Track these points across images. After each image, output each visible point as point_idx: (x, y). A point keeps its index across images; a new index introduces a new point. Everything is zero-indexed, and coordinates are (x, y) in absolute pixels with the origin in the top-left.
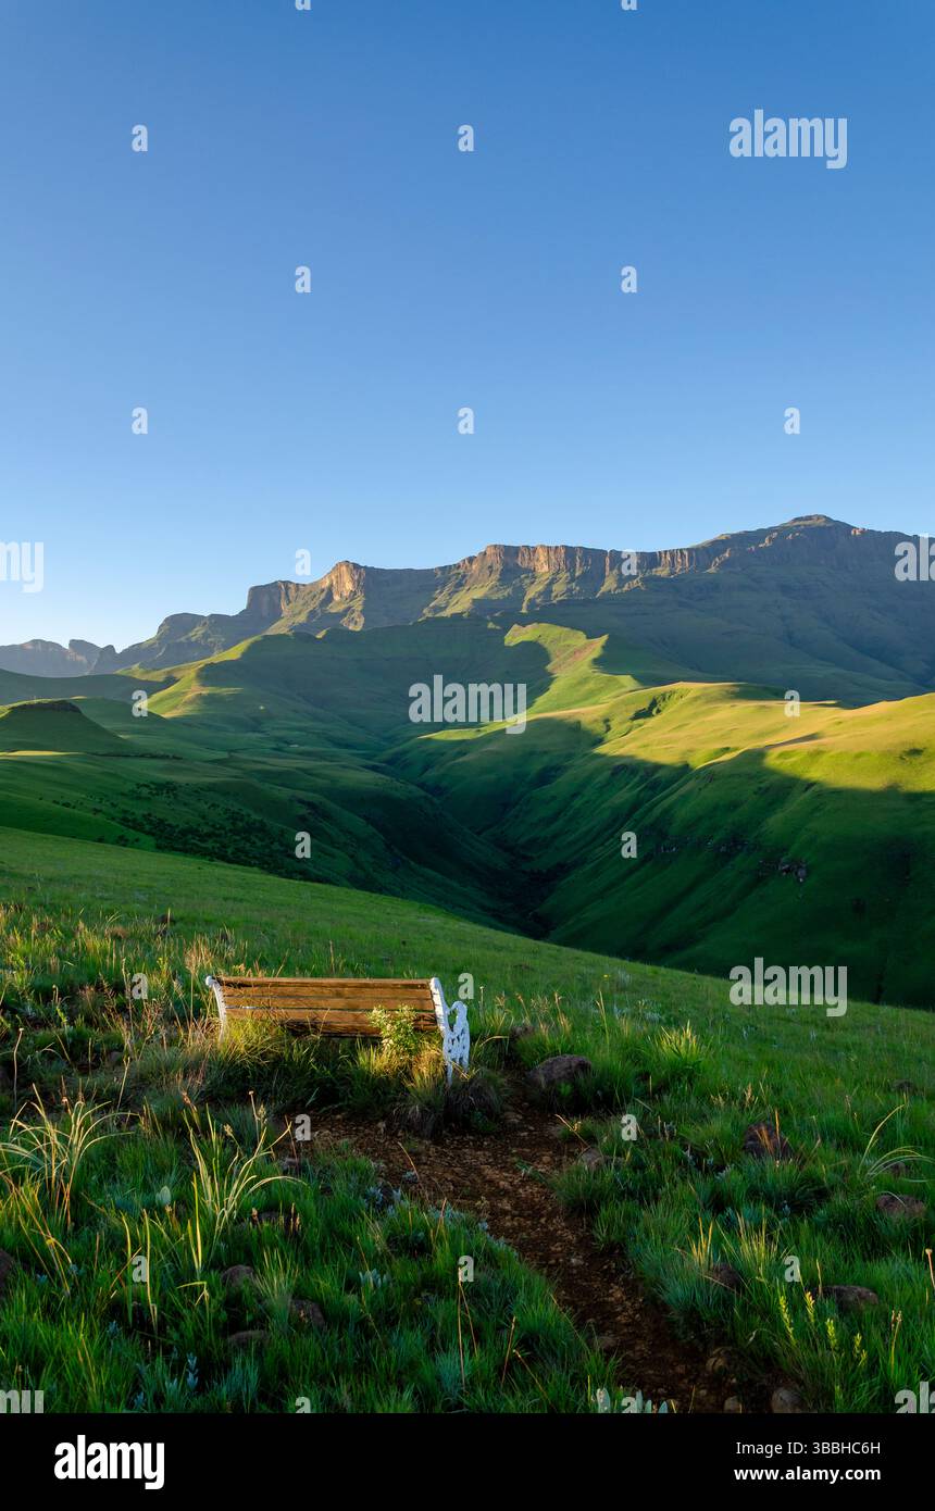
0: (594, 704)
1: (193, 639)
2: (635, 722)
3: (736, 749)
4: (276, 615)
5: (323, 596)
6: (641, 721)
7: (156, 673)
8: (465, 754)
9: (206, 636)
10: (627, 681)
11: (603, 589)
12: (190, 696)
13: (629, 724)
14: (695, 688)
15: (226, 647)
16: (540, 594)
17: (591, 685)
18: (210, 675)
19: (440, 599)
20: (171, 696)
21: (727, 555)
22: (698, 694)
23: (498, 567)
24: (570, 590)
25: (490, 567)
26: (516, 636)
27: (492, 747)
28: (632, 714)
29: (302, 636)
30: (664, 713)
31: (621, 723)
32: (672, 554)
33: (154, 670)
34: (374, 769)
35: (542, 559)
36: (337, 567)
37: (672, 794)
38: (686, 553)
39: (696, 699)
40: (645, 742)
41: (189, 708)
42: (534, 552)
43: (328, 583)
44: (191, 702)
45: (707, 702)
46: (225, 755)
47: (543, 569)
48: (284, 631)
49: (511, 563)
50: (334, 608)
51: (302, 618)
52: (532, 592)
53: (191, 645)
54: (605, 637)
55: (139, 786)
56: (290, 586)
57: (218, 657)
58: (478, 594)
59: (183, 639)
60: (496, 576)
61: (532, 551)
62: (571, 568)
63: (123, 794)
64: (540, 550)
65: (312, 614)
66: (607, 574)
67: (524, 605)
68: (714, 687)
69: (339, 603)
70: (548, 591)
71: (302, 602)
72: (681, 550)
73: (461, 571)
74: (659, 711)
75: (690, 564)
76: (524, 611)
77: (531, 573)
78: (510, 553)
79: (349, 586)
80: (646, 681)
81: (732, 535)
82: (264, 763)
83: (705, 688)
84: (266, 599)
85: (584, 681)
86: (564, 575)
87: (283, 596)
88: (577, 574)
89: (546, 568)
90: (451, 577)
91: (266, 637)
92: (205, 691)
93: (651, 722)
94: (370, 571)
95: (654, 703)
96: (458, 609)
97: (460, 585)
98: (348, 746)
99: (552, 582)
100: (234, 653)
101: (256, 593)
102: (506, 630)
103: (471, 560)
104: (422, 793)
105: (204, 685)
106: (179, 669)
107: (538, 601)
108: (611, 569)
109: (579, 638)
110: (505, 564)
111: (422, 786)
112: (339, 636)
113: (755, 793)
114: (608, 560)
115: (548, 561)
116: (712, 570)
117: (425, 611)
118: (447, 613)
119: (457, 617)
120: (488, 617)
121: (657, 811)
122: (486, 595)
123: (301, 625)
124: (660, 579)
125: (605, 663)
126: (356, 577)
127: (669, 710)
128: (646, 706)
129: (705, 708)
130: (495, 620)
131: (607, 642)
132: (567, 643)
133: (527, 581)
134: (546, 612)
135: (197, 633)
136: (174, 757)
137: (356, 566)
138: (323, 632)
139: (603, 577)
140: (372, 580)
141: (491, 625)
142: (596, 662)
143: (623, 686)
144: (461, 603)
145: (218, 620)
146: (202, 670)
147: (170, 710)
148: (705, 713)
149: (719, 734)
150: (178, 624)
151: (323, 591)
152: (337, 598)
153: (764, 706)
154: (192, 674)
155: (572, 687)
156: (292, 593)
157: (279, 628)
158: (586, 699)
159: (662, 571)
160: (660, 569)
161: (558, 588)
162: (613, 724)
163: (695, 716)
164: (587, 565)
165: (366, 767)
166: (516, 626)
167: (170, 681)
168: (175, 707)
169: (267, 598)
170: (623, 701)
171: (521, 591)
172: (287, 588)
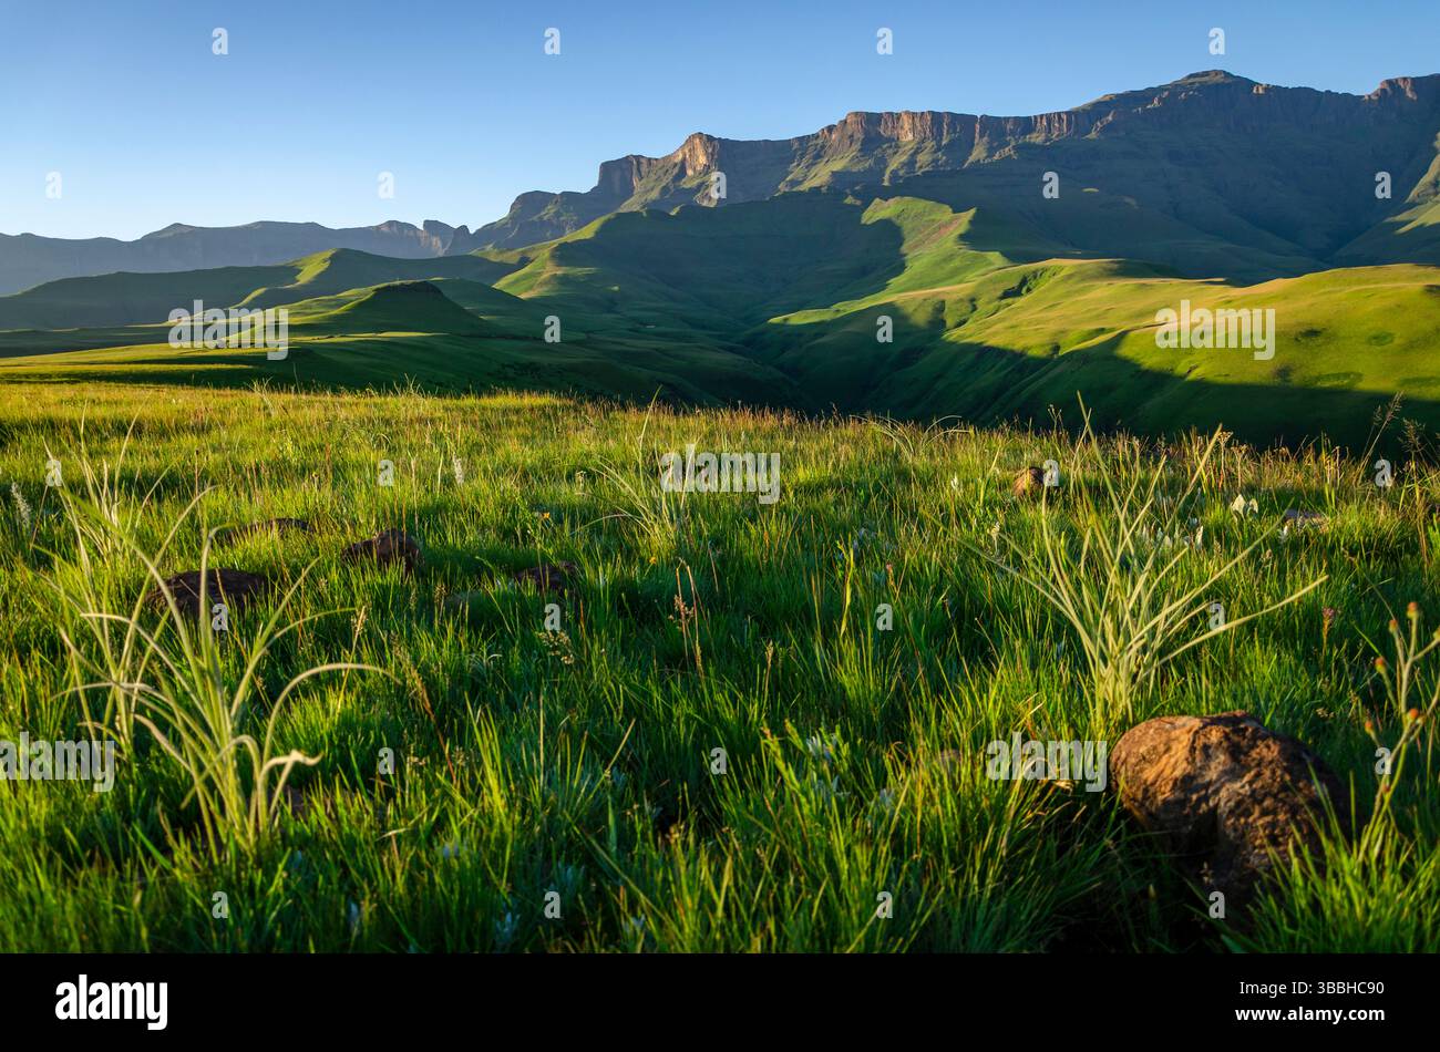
0: (960, 282)
1: (545, 218)
2: (1004, 302)
3: (1112, 330)
4: (628, 192)
5: (676, 170)
6: (1009, 300)
7: (510, 253)
8: (823, 335)
9: (558, 214)
10: (995, 257)
11: (971, 159)
12: (545, 276)
13: (996, 303)
14: (1069, 265)
15: (579, 226)
16: (904, 165)
17: (956, 263)
18: (564, 254)
19: (796, 172)
20: (525, 277)
21: (1110, 118)
22: (1072, 271)
23: (859, 136)
24: (935, 161)
25: (852, 136)
26: (879, 211)
27: (850, 328)
28: (1000, 293)
29: (656, 213)
30: (1035, 292)
31: (989, 303)
32: (1049, 117)
33: (509, 250)
34: (731, 350)
35: (907, 126)
36: (690, 139)
37: (1040, 377)
38: (1064, 117)
39: (1070, 277)
40: (1014, 322)
41: (546, 289)
42: (898, 119)
43: (681, 157)
44: (545, 283)
45: (1083, 280)
46: (582, 336)
47: (908, 137)
48: (636, 208)
49: (872, 130)
50: (687, 184)
51: (654, 195)
52: (894, 164)
53: (542, 223)
54: (973, 211)
55: (503, 366)
56: (642, 160)
57: (570, 237)
58: (837, 166)
59: (535, 218)
60: (857, 146)
61: (895, 118)
62: (938, 136)
63: (489, 374)
64: (905, 117)
65: (665, 190)
66: (976, 141)
67: (886, 177)
68: (1090, 264)
69: (692, 178)
70: (911, 163)
71: (655, 177)
72: (1059, 114)
73: (820, 141)
74: (1029, 290)
75: (1069, 129)
76: (886, 184)
77: (895, 143)
78: (871, 121)
79: (702, 160)
80: (1015, 257)
81: (1117, 96)
82: (622, 344)
83: (1081, 265)
84: (616, 176)
85: (950, 258)
86: (930, 144)
87: (635, 171)
88: (944, 143)
89: (910, 136)
90: (809, 148)
91: (620, 216)
92: (559, 272)
93: (1019, 302)
94: (724, 143)
95: (1024, 282)
96: (815, 183)
97: (818, 157)
98: (704, 327)
99: (916, 152)
100: (587, 232)
101: (607, 169)
102: (867, 204)
103: (830, 129)
104: (781, 374)
105: (559, 265)
106: (530, 250)
107: (901, 173)
108: (981, 137)
109: (945, 213)
110: (866, 132)
111: (781, 368)
112: (694, 213)
113: (1132, 376)
114: (978, 126)
115: (913, 129)
116: (1093, 135)
117: (782, 186)
118: (805, 186)
119: (816, 191)
120: (848, 191)
121: (1025, 394)
122: (845, 167)
123: (654, 201)
124: (1034, 146)
125: (975, 238)
126: (710, 150)
127: (1041, 288)
128: (1015, 284)
129: (1081, 285)
130: (856, 195)
131: (975, 217)
132: (932, 217)
133: (890, 151)
134: (908, 185)
135: (549, 211)
136: (535, 338)
137: (710, 138)
138: (677, 209)
139: (972, 146)
140: (725, 153)
141: (849, 200)
142: (963, 237)
143: (991, 264)
144: (820, 176)
145: (569, 198)
146: (556, 249)
147: (526, 290)
148: (1080, 292)
149: (1095, 313)
150: (530, 203)
151: (676, 165)
152: (690, 172)
153: (1144, 284)
154: (546, 253)
155: (937, 264)
156: (644, 168)
157: (632, 205)
158: (951, 277)
159: (1037, 138)
160: (1035, 135)
161: (923, 158)
162: (979, 303)
163: (1068, 294)
164: (955, 132)
165: (722, 348)
166: (877, 200)
167: (524, 262)
168: (531, 288)
169: (618, 174)
170: (991, 280)
171: (882, 162)
172: (639, 163)
